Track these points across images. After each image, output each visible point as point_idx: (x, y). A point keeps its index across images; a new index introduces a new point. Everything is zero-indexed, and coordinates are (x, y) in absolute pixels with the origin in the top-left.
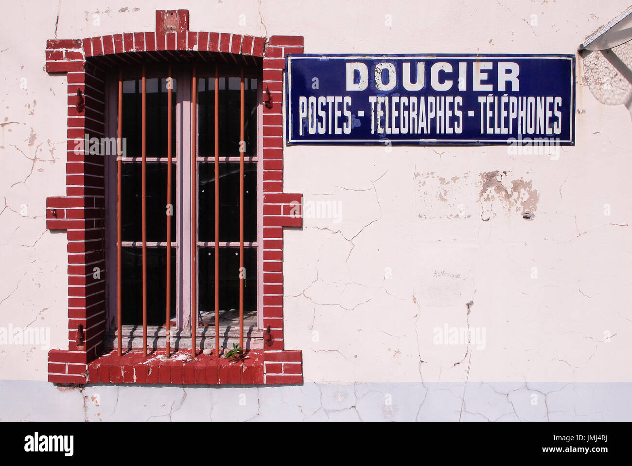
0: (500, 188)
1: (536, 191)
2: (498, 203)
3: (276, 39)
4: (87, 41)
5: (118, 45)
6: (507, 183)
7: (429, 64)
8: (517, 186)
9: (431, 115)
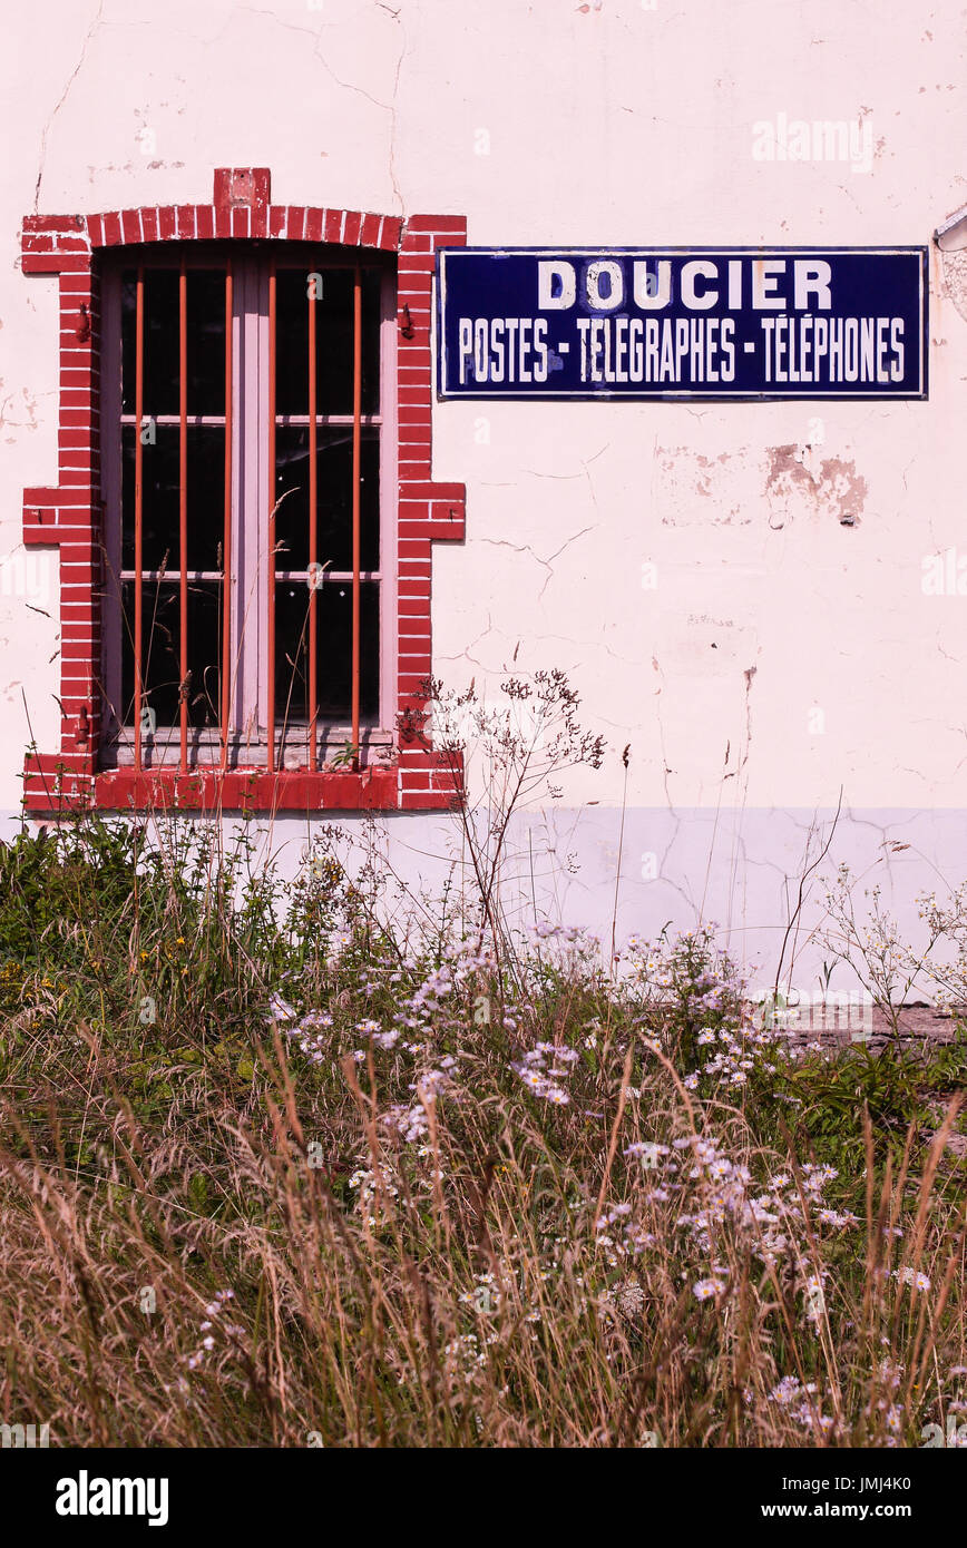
0: (800, 474)
1: (861, 478)
2: (797, 499)
3: (420, 221)
4: (94, 220)
5: (150, 227)
6: (813, 466)
7: (678, 264)
8: (829, 469)
9: (682, 351)
